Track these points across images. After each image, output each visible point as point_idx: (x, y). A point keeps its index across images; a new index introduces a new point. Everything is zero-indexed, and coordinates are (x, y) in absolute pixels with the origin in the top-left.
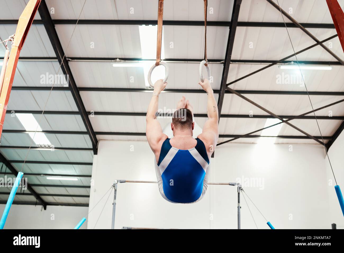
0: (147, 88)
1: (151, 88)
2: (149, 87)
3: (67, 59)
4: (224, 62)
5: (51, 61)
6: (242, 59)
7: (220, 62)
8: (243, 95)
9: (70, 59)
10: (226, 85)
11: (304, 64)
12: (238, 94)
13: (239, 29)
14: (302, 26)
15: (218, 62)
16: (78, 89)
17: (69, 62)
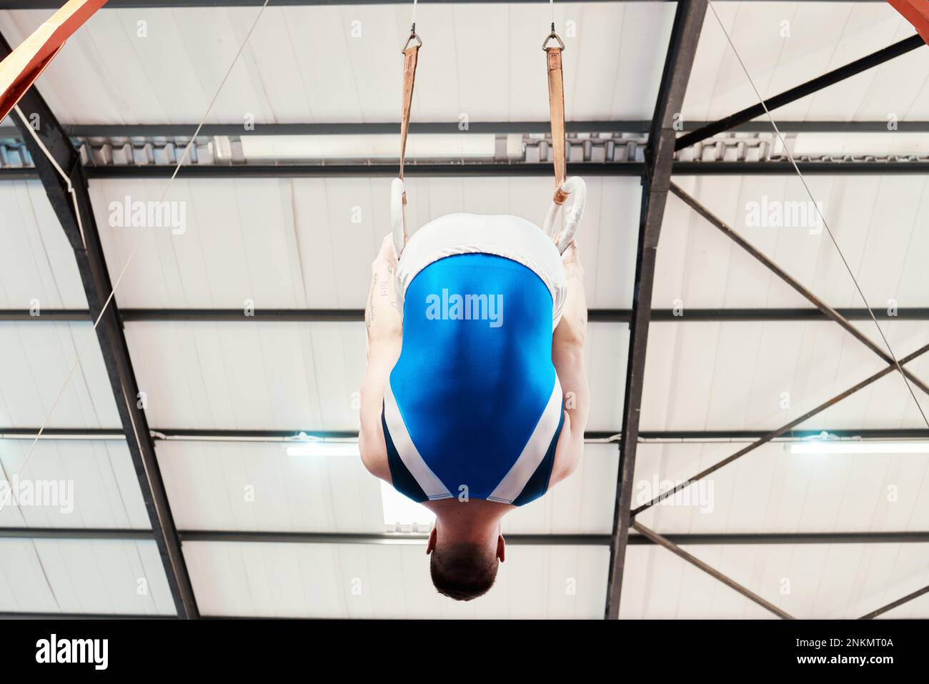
0: (388, 532)
1: (400, 531)
2: (394, 530)
3: (153, 434)
4: (620, 438)
5: (104, 440)
6: (672, 428)
7: (607, 440)
8: (683, 547)
9: (159, 435)
10: (629, 515)
11: (862, 439)
12: (669, 543)
13: (656, 329)
14: (842, 318)
15: (602, 440)
16: (180, 536)
17: (156, 442)
